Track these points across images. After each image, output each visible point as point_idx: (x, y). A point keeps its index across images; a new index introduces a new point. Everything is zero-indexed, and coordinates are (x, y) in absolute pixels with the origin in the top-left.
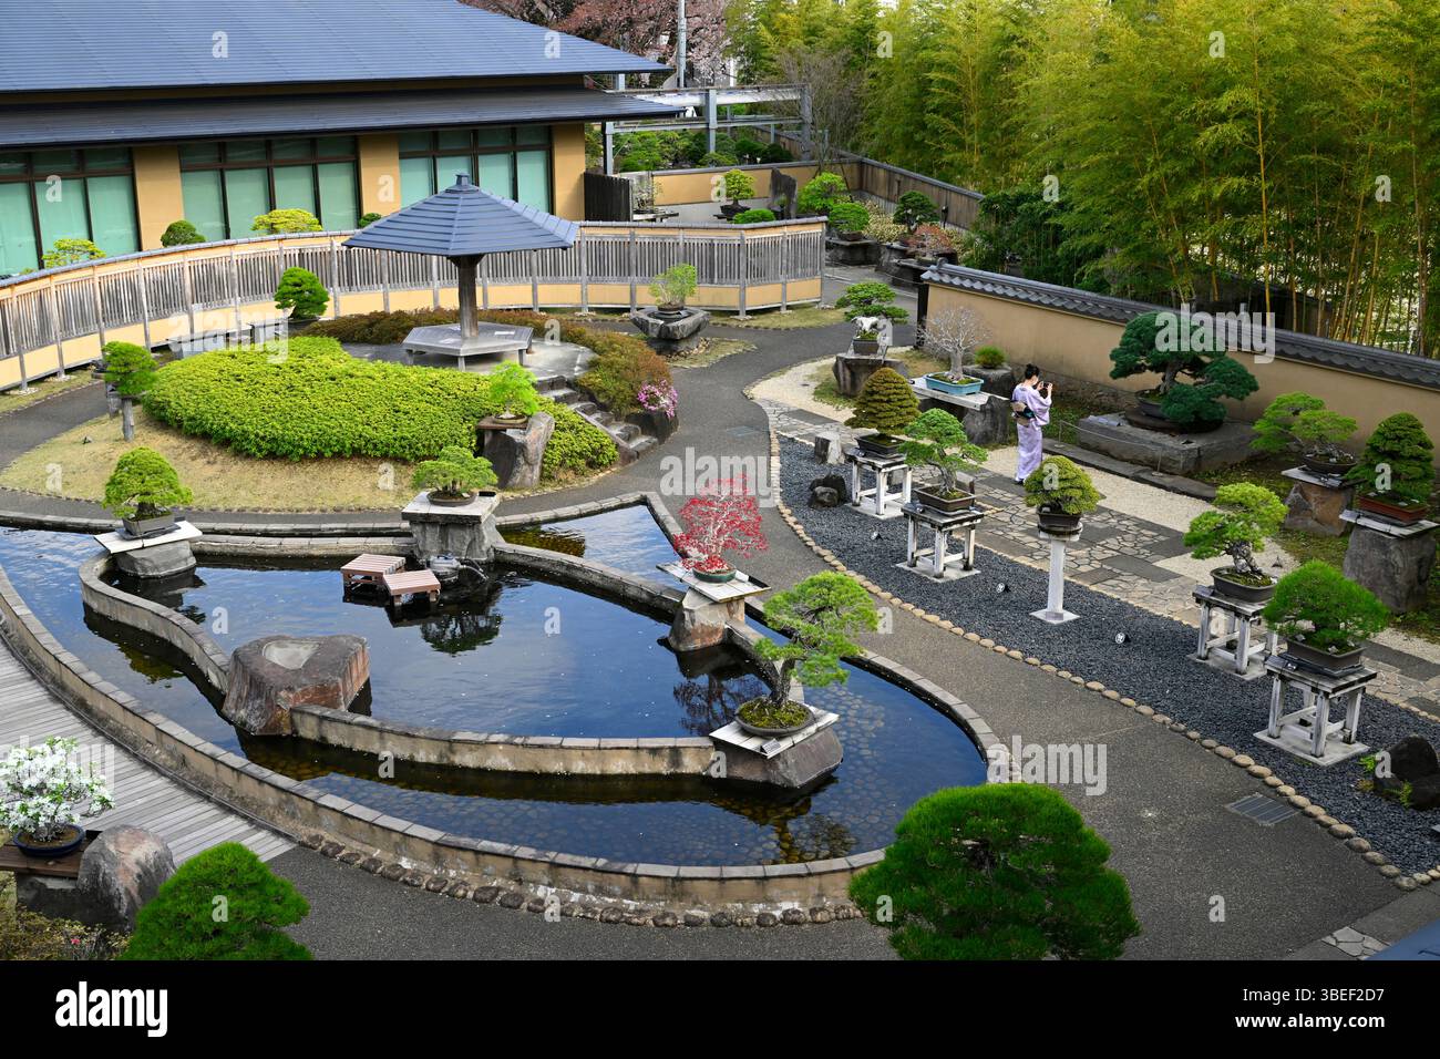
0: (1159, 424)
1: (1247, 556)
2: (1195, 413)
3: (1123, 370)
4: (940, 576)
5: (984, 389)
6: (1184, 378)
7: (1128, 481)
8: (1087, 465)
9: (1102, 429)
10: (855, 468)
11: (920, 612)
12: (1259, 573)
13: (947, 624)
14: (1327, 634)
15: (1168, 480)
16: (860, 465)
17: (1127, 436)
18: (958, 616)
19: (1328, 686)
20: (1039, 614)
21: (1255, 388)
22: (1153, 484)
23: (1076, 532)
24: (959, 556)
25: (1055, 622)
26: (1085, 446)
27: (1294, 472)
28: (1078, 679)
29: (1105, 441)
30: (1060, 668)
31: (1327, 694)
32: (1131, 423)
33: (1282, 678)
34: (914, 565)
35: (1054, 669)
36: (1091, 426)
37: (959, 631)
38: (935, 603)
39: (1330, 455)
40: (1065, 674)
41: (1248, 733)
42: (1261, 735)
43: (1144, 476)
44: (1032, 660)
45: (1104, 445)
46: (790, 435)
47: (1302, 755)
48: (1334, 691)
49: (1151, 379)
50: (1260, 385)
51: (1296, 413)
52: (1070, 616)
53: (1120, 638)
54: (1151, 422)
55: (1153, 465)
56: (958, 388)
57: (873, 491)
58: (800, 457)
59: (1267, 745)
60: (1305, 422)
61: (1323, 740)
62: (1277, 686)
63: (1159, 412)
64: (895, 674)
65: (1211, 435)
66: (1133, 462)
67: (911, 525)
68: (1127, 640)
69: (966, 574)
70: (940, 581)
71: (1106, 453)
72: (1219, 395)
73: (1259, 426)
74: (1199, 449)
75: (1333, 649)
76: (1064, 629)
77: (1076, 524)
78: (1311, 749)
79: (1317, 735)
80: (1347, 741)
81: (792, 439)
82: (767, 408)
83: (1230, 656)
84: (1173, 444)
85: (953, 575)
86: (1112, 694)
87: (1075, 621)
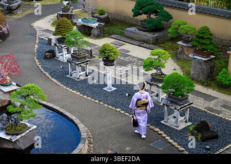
0: (146, 30)
1: (160, 70)
2: (155, 26)
3: (136, 14)
4: (78, 79)
5: (98, 21)
6: (153, 16)
7: (137, 47)
8: (126, 42)
9: (131, 32)
10: (56, 47)
11: (71, 90)
12: (163, 74)
13: (78, 93)
14: (178, 93)
15: (148, 46)
16: (58, 47)
17: (137, 34)
18: (82, 91)
19: (179, 107)
20: (105, 89)
21: (172, 18)
22: (144, 47)
23: (113, 65)
24: (84, 72)
25: (110, 91)
26: (127, 37)
27: (180, 43)
28: (114, 108)
29: (132, 35)
30: (109, 105)
31: (178, 110)
32: (139, 30)
33: (167, 105)
34: (71, 76)
35: (107, 105)
36: (127, 31)
37: (82, 95)
38: (76, 87)
39: (189, 37)
40: (110, 107)
41: (159, 121)
42: (162, 122)
43: (141, 45)
44: (101, 103)
45: (131, 36)
46: (42, 37)
47: (173, 127)
48: (180, 109)
49: (144, 17)
51: (180, 26)
52: (114, 89)
53: (127, 95)
54: (144, 29)
55: (144, 41)
56: (90, 22)
57: (62, 54)
58: (44, 44)
59: (164, 125)
60: (182, 29)
61: (179, 122)
62: (166, 108)
63: (146, 26)
64: (59, 111)
65: (160, 32)
66: (139, 41)
67: (69, 64)
68: (129, 95)
69: (86, 77)
70: (78, 80)
71: (132, 39)
72: (162, 21)
73: (170, 30)
74: (157, 37)
75: (180, 97)
76: (112, 93)
77: (113, 62)
78: (175, 125)
79: (177, 121)
80: (186, 122)
81: (42, 39)
82: (37, 30)
83: (157, 98)
84: (149, 36)
85: (82, 78)
86: (122, 112)
87: (116, 90)
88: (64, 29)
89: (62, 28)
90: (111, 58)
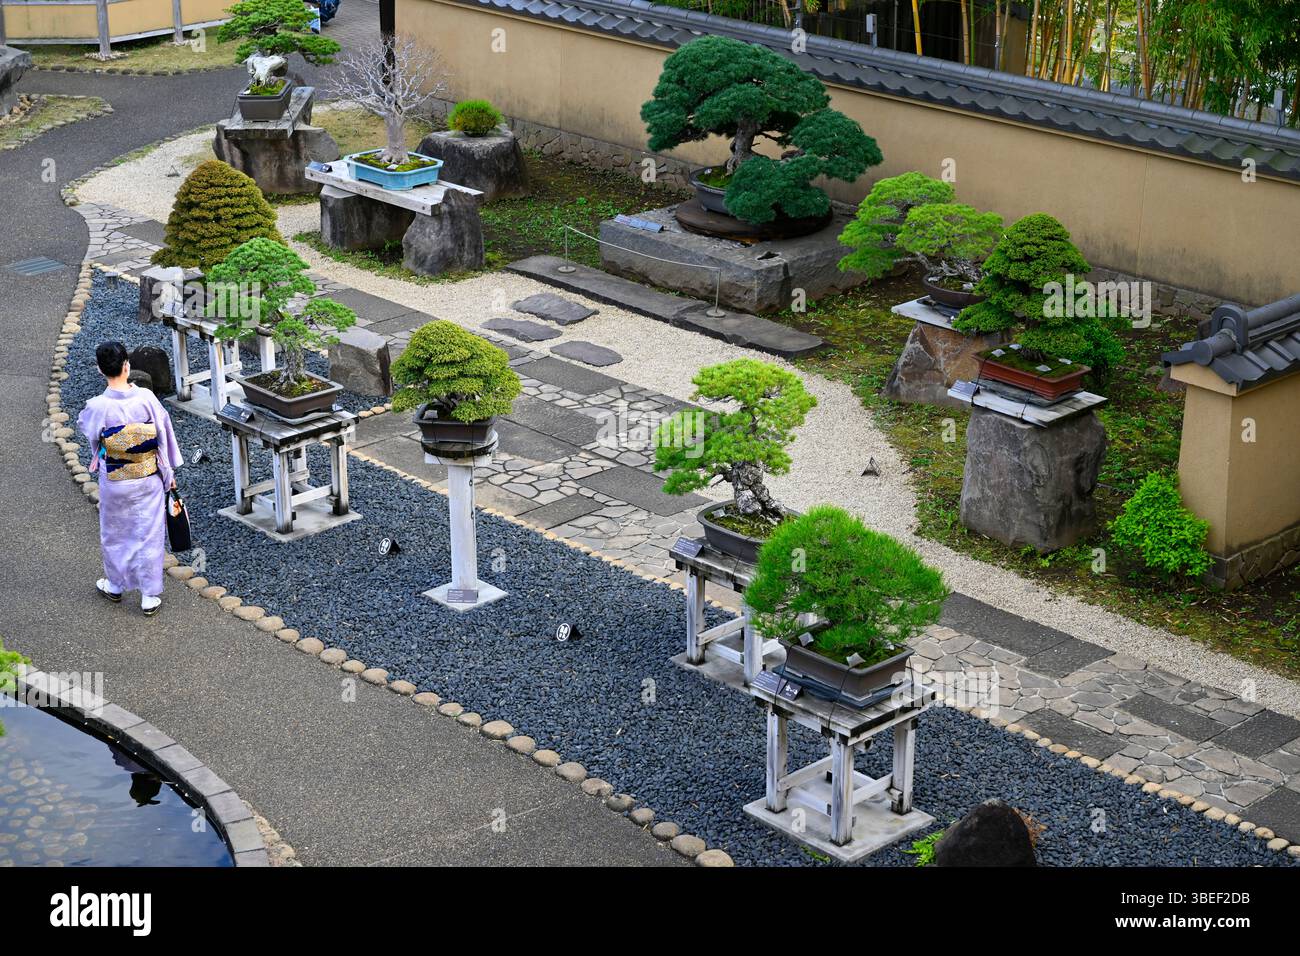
0: (726, 225)
1: (755, 484)
2: (776, 207)
3: (667, 137)
4: (287, 529)
5: (442, 175)
6: (766, 145)
7: (667, 327)
8: (606, 301)
9: (638, 239)
10: (175, 336)
11: (233, 602)
12: (776, 513)
13: (274, 622)
14: (837, 636)
15: (731, 323)
16: (184, 332)
17: (672, 250)
18: (297, 606)
19: (844, 725)
20: (437, 594)
21: (876, 160)
22: (705, 331)
23: (484, 452)
24: (324, 491)
25: (461, 607)
26: (613, 269)
27: (912, 309)
28: (472, 718)
29: (641, 259)
30: (446, 698)
31: (844, 739)
32: (688, 227)
33: (777, 710)
34: (247, 511)
35: (434, 699)
36: (617, 234)
37: (291, 634)
38: (264, 582)
39: (963, 278)
40: (452, 709)
41: (735, 804)
42: (754, 809)
43: (691, 318)
44: (402, 685)
45: (639, 266)
46: (111, 271)
47: (815, 842)
48: (856, 732)
49: (715, 149)
50: (884, 154)
51: (907, 208)
52: (491, 593)
53: (564, 631)
54: (712, 222)
56: (397, 178)
57: (205, 375)
58: (119, 311)
59: (761, 827)
60: (922, 226)
61: (849, 812)
62: (773, 723)
63: (723, 205)
64: (127, 739)
65: (806, 242)
66: (682, 293)
67: (235, 441)
68: (575, 634)
69: (336, 522)
70: (284, 539)
71: (643, 279)
72: (814, 174)
73: (849, 234)
74: (786, 266)
75: (854, 658)
76: (474, 621)
78: (828, 828)
79: (837, 808)
80: (898, 809)
81: (114, 279)
82: (94, 222)
83: (734, 655)
84: (741, 262)
85: (309, 524)
86: (522, 743)
87: (500, 602)
88: (215, 228)
89: (205, 220)
90: (466, 414)
